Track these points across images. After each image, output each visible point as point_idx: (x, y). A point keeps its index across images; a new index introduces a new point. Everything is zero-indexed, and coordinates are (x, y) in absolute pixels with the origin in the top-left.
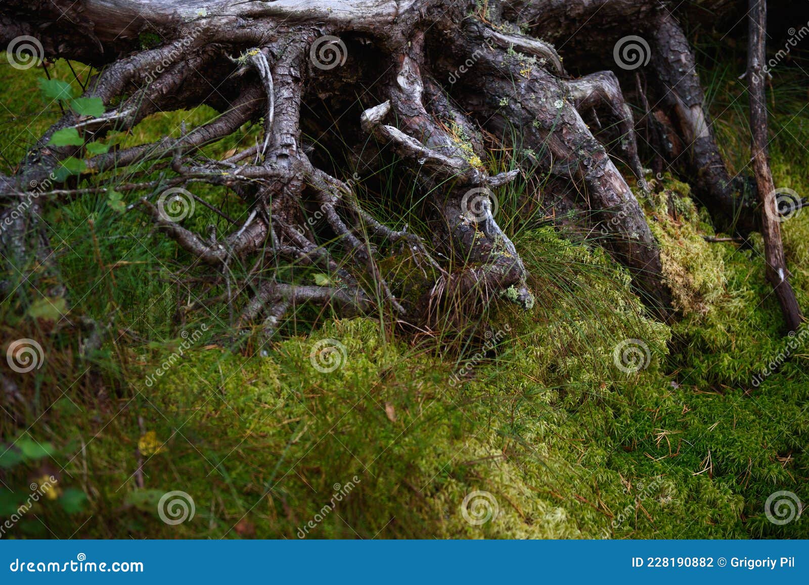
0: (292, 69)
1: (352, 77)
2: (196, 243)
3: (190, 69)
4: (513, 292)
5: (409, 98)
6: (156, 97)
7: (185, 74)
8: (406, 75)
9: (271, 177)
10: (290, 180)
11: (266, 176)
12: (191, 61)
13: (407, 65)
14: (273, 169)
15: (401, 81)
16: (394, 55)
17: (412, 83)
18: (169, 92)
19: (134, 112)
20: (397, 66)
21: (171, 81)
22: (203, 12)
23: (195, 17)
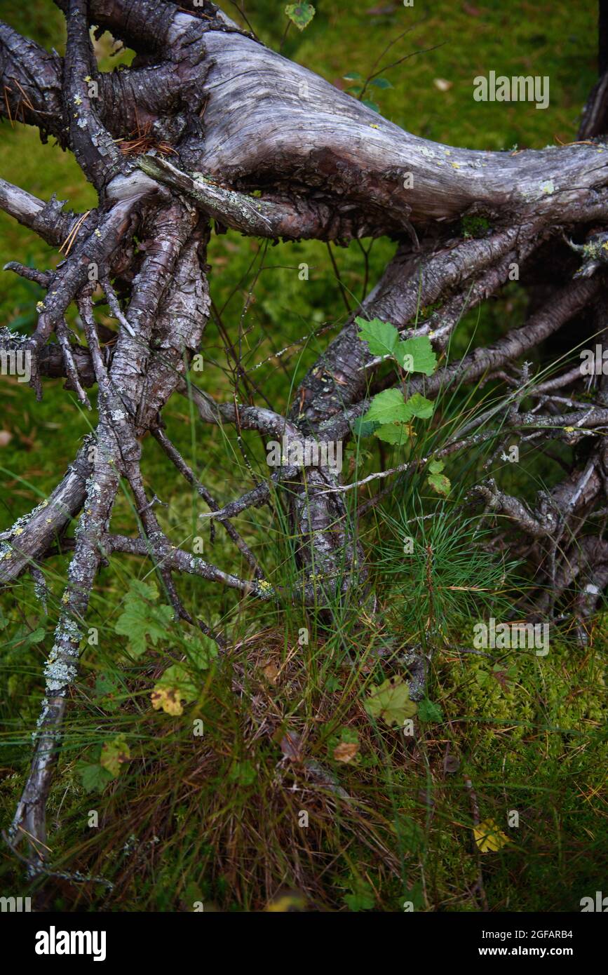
19: (450, 329)
21: (496, 281)
22: (549, 187)
23: (540, 194)
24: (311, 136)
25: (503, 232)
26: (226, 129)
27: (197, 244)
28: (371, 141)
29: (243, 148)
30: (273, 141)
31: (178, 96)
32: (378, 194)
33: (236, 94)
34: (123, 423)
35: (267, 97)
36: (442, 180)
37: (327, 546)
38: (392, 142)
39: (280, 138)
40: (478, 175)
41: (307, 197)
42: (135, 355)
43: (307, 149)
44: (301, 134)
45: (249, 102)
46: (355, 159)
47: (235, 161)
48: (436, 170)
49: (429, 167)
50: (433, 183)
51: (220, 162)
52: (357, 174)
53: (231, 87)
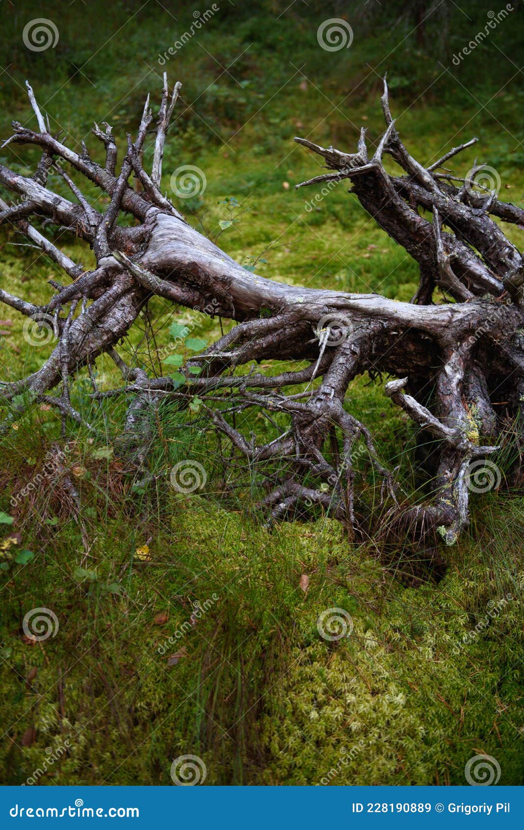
0: (353, 345)
1: (422, 361)
2: (240, 442)
3: (285, 334)
4: (442, 530)
5: (450, 381)
6: (258, 349)
7: (282, 337)
8: (452, 365)
9: (305, 411)
10: (319, 416)
11: (301, 410)
12: (288, 330)
13: (454, 358)
14: (307, 406)
15: (448, 369)
16: (445, 350)
17: (456, 372)
18: (266, 347)
19: (239, 355)
20: (446, 358)
21: (271, 340)
22: (301, 300)
23: (295, 302)
24: (189, 256)
25: (275, 316)
26: (155, 248)
27: (133, 294)
28: (216, 264)
29: (159, 256)
30: (172, 256)
31: (142, 235)
32: (218, 287)
33: (162, 236)
34: (65, 345)
35: (175, 239)
36: (248, 287)
37: (133, 420)
38: (228, 267)
39: (176, 255)
40: (266, 288)
41: (189, 286)
42: (82, 322)
43: (187, 262)
44: (185, 255)
45: (165, 239)
46: (208, 270)
47: (155, 261)
48: (246, 282)
49: (243, 280)
50: (244, 287)
51: (148, 260)
52: (207, 277)
53: (161, 233)
